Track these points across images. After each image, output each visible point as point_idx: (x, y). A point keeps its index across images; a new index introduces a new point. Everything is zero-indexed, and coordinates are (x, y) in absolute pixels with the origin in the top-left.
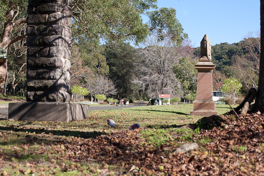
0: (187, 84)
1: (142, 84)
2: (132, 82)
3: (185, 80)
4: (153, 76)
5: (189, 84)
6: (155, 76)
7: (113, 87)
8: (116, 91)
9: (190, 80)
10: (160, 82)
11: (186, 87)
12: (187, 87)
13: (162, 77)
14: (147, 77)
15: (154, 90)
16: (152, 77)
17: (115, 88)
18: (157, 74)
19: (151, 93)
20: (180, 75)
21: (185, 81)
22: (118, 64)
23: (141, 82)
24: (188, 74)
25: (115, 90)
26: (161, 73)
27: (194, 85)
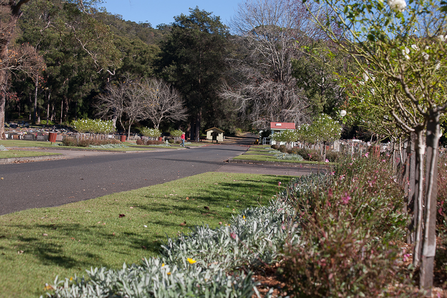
0: (320, 101)
1: (240, 101)
2: (221, 95)
3: (317, 92)
4: (264, 84)
5: (326, 102)
6: (267, 85)
7: (178, 105)
8: (185, 113)
9: (329, 94)
10: (276, 97)
11: (319, 107)
12: (321, 108)
13: (281, 86)
14: (251, 87)
15: (263, 114)
16: (262, 87)
17: (184, 107)
18: (270, 82)
19: (258, 119)
20: (307, 81)
21: (317, 95)
22: (194, 59)
23: (238, 97)
24: (323, 79)
25: (183, 111)
26: (280, 79)
27: (337, 104)
